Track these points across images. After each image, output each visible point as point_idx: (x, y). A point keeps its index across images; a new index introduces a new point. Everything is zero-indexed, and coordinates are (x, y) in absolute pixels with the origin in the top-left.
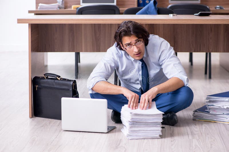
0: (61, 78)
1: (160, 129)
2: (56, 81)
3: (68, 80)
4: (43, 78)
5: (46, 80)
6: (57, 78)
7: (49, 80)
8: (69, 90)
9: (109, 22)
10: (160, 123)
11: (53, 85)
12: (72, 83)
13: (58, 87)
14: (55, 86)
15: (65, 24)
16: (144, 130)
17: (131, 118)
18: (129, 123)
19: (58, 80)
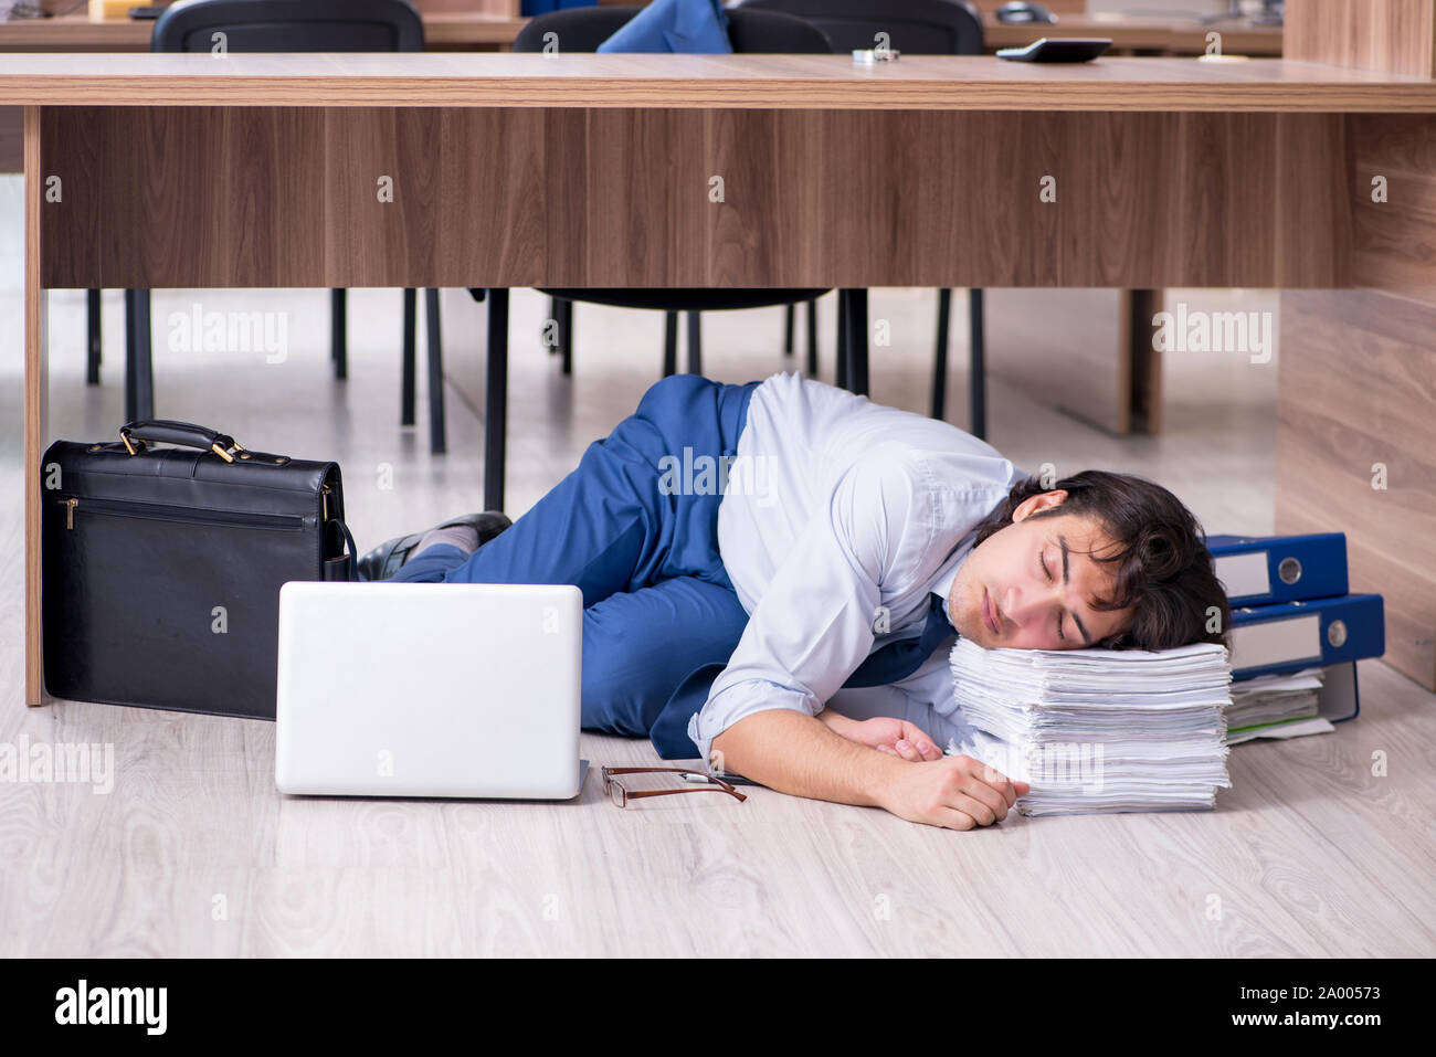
0: (238, 454)
1: (1222, 752)
2: (206, 469)
3: (288, 460)
4: (118, 451)
5: (138, 464)
6: (216, 448)
7: (159, 466)
8: (297, 523)
9: (542, 100)
10: (1218, 715)
11: (187, 493)
12: (316, 479)
13: (221, 505)
14: (202, 504)
15: (214, 111)
16: (1122, 763)
17: (1048, 684)
18: (1035, 716)
19: (223, 461)
